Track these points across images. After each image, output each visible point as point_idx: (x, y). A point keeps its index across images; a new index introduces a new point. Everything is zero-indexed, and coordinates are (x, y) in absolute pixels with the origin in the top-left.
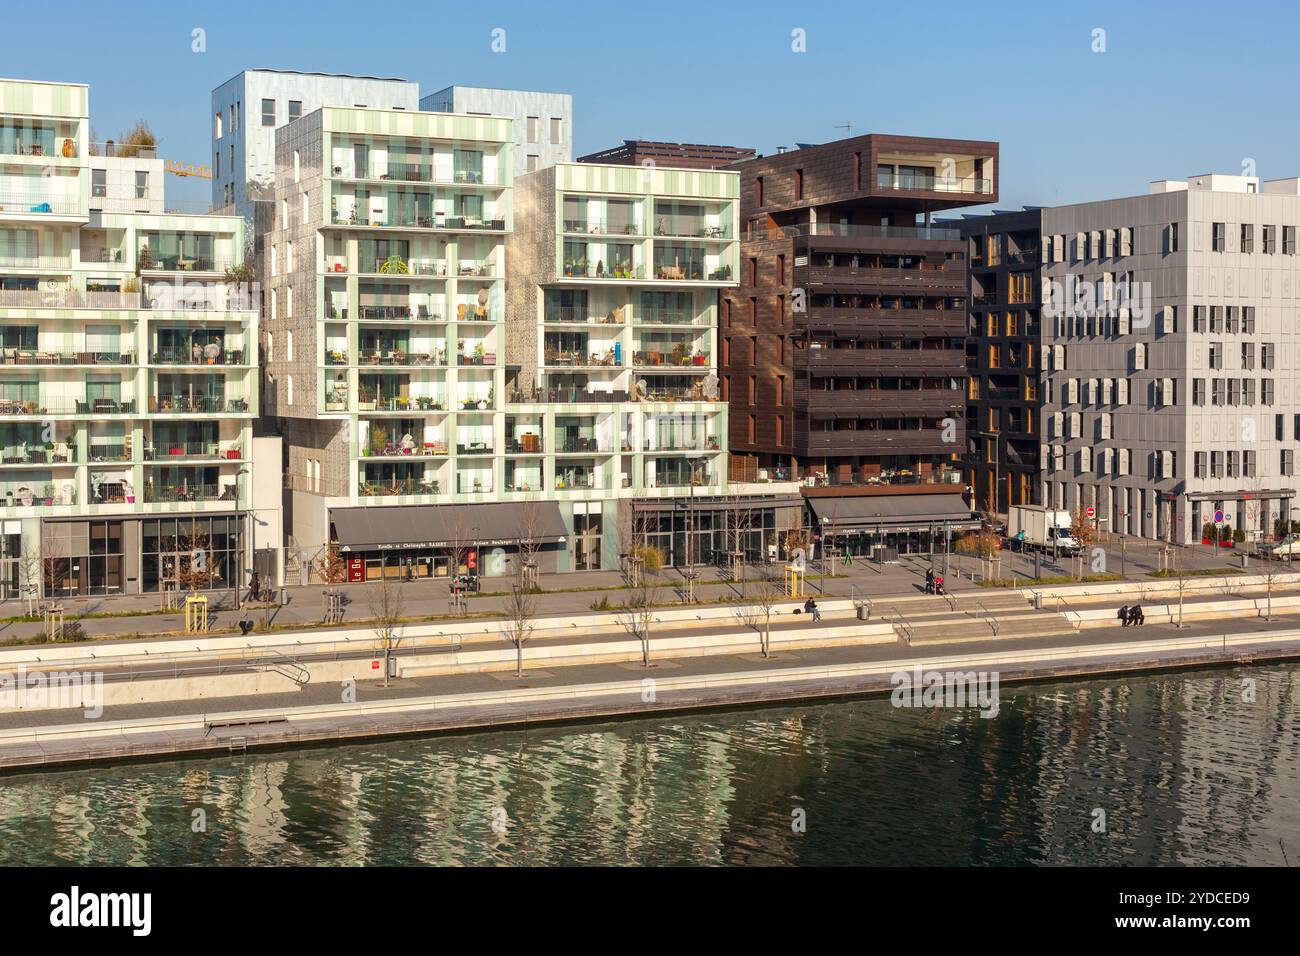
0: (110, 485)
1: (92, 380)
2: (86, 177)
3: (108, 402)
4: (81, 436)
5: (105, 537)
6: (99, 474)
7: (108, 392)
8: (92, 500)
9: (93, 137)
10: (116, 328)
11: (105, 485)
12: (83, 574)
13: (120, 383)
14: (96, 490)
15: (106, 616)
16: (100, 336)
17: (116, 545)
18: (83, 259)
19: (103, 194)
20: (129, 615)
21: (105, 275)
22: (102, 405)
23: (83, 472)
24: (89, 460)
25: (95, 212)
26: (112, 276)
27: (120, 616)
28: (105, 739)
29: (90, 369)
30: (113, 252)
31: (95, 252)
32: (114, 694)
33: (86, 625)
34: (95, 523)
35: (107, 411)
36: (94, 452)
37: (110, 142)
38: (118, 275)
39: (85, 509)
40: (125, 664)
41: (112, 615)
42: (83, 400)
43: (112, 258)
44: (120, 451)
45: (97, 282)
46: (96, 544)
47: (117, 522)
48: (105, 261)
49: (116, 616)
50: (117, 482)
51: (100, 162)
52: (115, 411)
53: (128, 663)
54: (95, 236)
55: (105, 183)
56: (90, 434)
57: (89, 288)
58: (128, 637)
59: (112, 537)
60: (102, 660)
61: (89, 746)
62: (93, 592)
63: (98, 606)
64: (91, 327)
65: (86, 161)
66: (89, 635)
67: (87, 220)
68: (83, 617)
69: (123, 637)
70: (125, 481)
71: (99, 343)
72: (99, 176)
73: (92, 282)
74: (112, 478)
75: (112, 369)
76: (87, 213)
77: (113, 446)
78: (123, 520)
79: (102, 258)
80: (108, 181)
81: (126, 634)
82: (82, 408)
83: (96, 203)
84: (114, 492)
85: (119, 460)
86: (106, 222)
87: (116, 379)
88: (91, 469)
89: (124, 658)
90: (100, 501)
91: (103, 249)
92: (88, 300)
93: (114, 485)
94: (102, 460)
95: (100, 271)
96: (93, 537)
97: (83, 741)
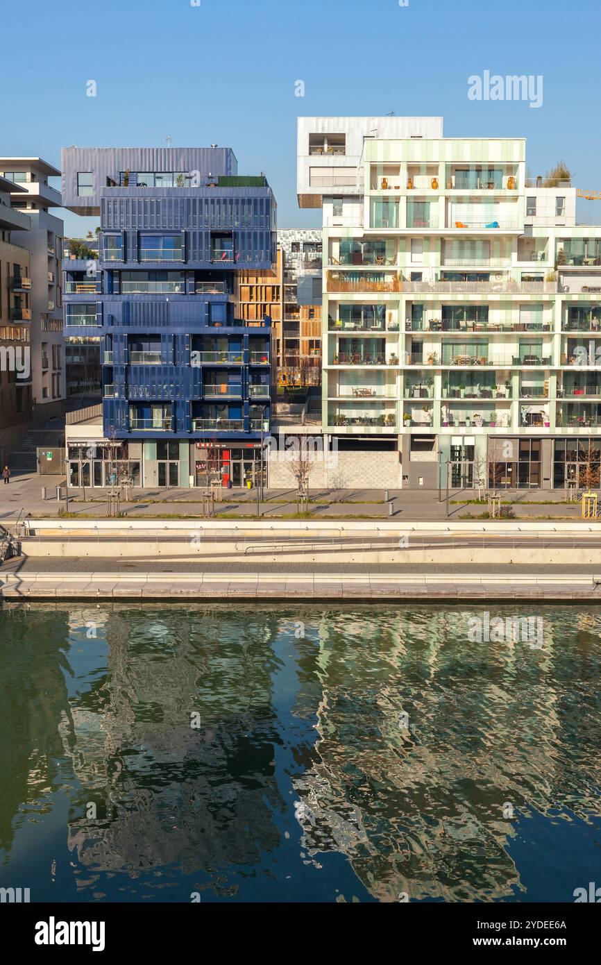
0: (533, 414)
1: (523, 342)
2: (523, 202)
3: (533, 357)
4: (515, 380)
5: (529, 449)
6: (526, 406)
7: (533, 351)
8: (521, 424)
9: (528, 174)
10: (540, 306)
11: (530, 414)
12: (514, 474)
13: (541, 344)
14: (524, 417)
15: (529, 503)
16: (529, 312)
17: (536, 455)
18: (519, 259)
19: (534, 214)
20: (544, 503)
21: (533, 270)
22: (530, 360)
23: (515, 405)
24: (520, 397)
25: (528, 227)
26: (538, 270)
27: (538, 503)
28: (525, 586)
29: (523, 335)
30: (540, 253)
31: (527, 254)
32: (532, 556)
33: (516, 509)
34: (523, 440)
35: (533, 364)
36: (523, 391)
37: (540, 178)
38: (542, 270)
39: (517, 430)
40: (539, 536)
41: (532, 503)
42: (517, 356)
43: (539, 258)
44: (541, 391)
45: (528, 275)
46: (523, 454)
47: (537, 440)
48: (534, 260)
49: (535, 503)
50: (538, 412)
51: (532, 192)
52: (538, 363)
53: (542, 536)
54: (528, 243)
55: (535, 206)
56: (521, 380)
57: (523, 279)
58: (543, 518)
59: (533, 450)
60: (524, 532)
61: (515, 589)
62: (520, 486)
63: (524, 496)
64: (524, 306)
65: (524, 192)
66: (517, 515)
67: (522, 232)
68: (514, 503)
69: (539, 518)
70: (544, 412)
71: (528, 317)
72: (532, 202)
73: (525, 275)
74: (535, 409)
75: (537, 335)
76: (522, 227)
77: (536, 387)
78: (541, 439)
79: (532, 258)
80: (537, 205)
81: (541, 516)
82: (516, 361)
83: (529, 220)
84: (536, 419)
85: (540, 397)
86: (536, 233)
87: (539, 342)
88: (521, 403)
89: (540, 533)
90: (527, 425)
91: (533, 252)
92: (522, 287)
93: (536, 414)
94: (529, 397)
95: (531, 267)
96: (522, 450)
97: (512, 586)
